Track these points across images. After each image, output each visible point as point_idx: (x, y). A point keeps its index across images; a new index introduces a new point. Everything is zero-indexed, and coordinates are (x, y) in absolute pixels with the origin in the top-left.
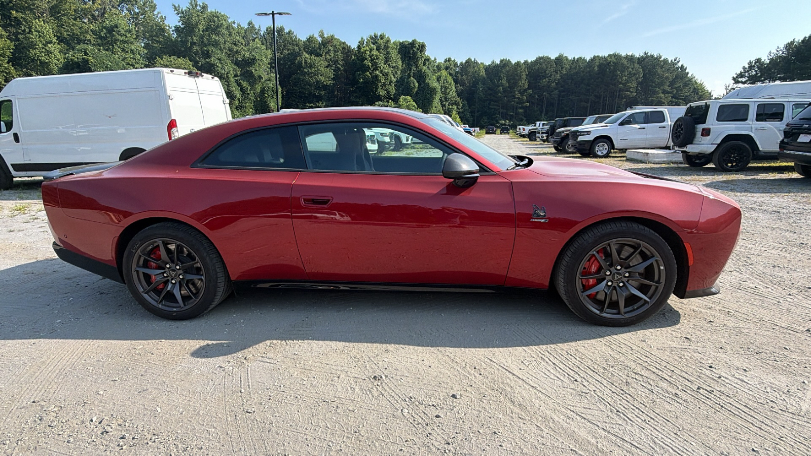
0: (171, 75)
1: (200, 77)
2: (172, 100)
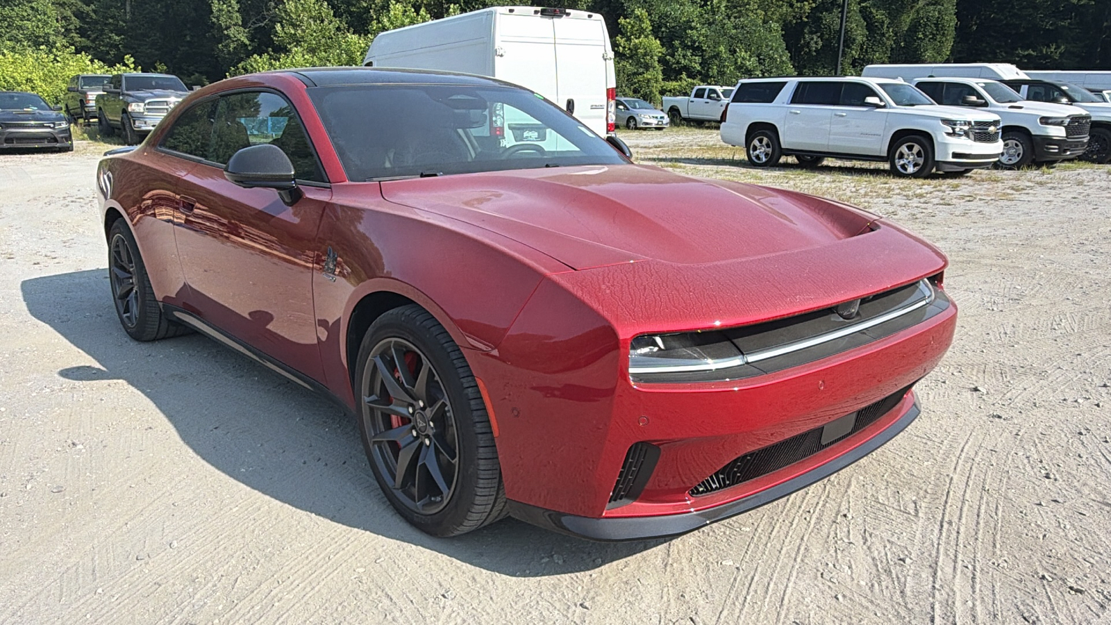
0: (511, 17)
1: (564, 16)
2: (502, 56)
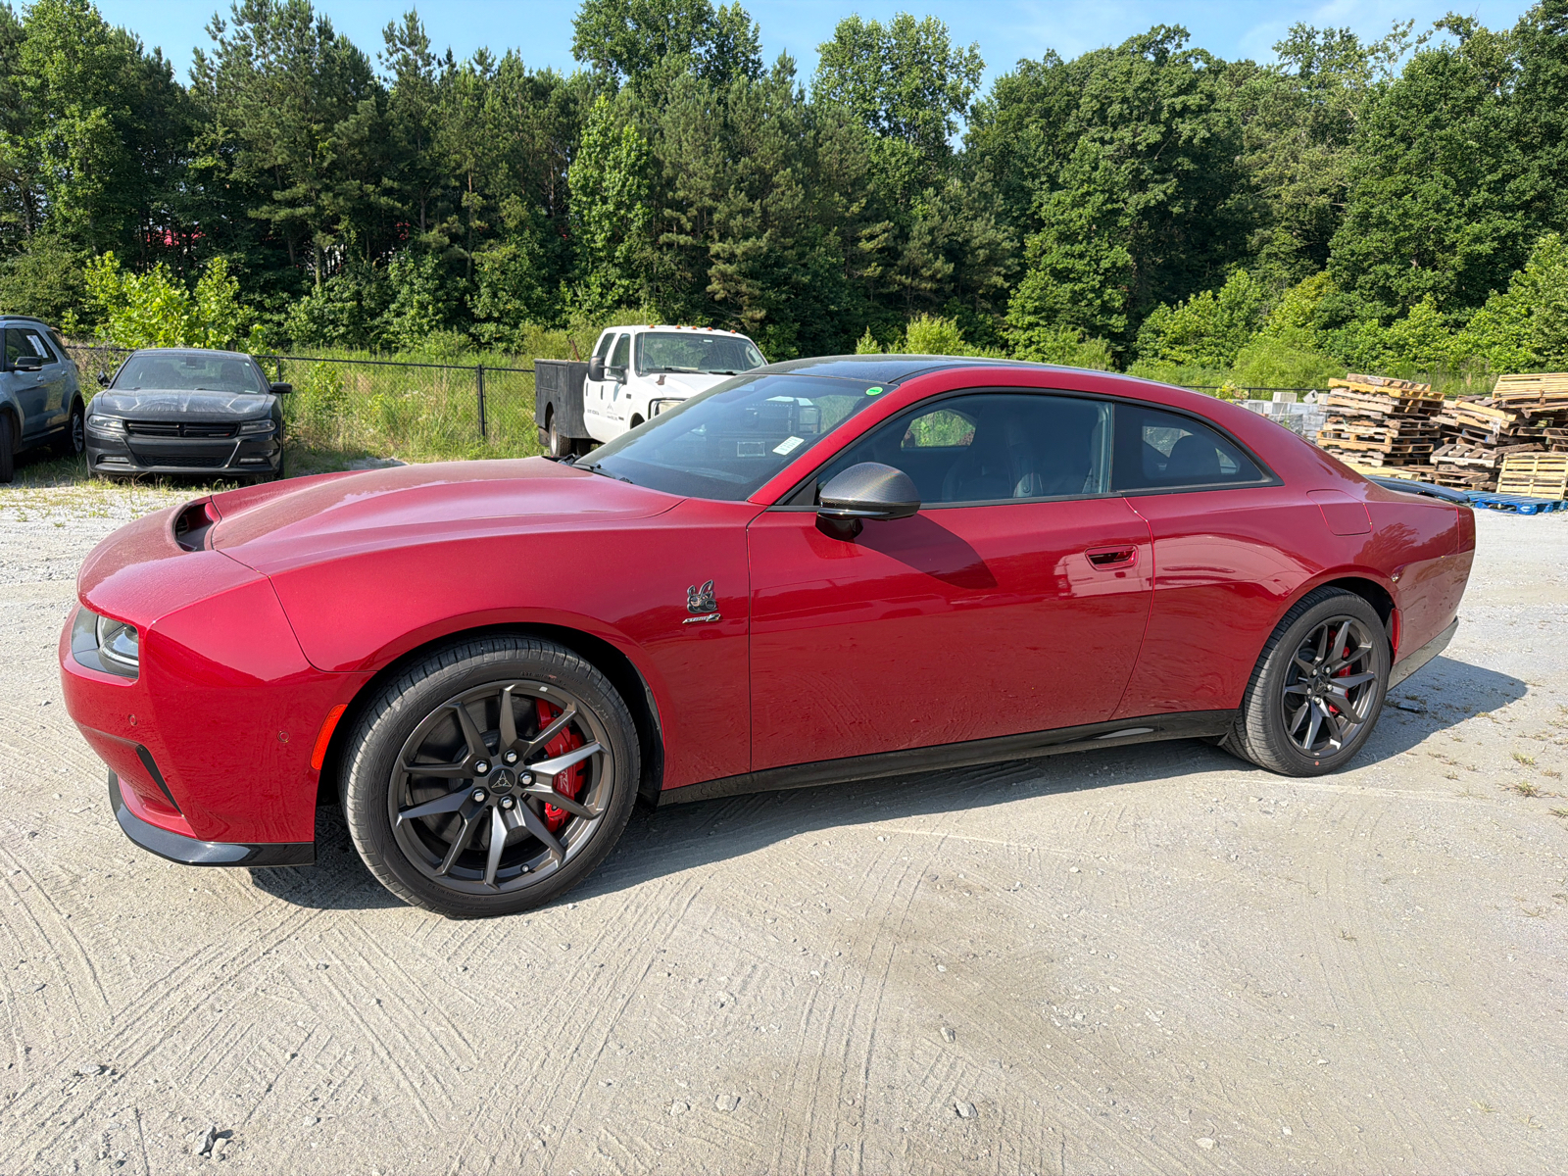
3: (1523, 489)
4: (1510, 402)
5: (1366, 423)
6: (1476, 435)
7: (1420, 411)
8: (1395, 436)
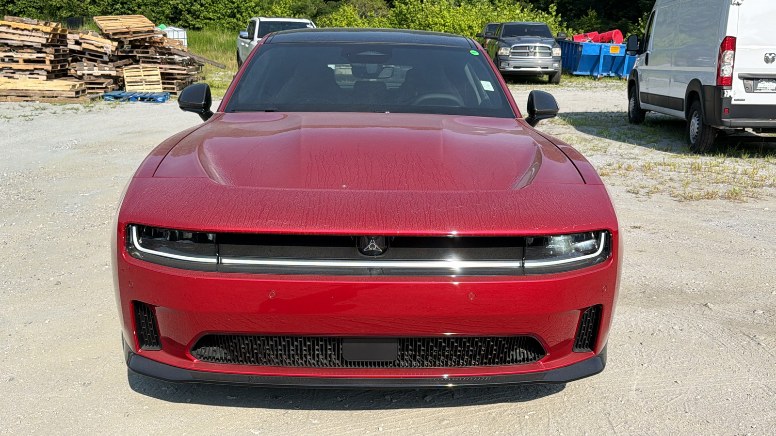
3: (141, 87)
4: (114, 34)
5: (29, 51)
6: (95, 56)
7: (58, 41)
8: (53, 59)
